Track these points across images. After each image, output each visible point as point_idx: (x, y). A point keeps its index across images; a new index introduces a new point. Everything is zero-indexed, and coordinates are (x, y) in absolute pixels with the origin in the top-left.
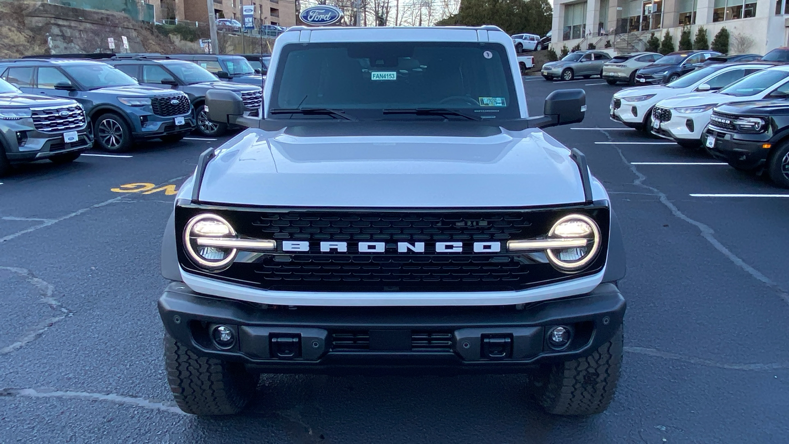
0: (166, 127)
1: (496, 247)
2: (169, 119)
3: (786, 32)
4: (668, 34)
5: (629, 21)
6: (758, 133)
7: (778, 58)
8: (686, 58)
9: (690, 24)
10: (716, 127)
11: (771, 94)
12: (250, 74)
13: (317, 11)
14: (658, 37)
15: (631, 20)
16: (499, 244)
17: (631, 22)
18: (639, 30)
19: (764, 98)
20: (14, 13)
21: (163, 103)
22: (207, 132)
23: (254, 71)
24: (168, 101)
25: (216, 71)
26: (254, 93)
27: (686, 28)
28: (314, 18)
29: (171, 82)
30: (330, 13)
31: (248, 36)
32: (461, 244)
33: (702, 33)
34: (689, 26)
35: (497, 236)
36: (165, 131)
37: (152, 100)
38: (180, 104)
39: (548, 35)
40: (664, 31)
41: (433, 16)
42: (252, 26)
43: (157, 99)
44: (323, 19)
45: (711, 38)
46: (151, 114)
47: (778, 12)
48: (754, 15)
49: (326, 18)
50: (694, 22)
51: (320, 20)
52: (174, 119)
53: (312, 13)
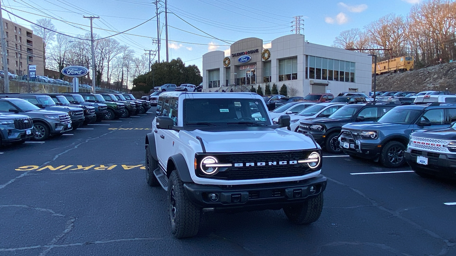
0: (21, 136)
1: (296, 162)
2: (23, 131)
3: (311, 86)
4: (259, 86)
5: (240, 79)
6: (320, 131)
7: (310, 98)
8: (271, 98)
9: (268, 82)
10: (301, 129)
11: (319, 115)
12: (54, 105)
13: (73, 69)
14: (255, 88)
15: (241, 79)
16: (296, 161)
17: (241, 80)
18: (245, 84)
19: (316, 117)
21: (20, 122)
22: (37, 138)
23: (55, 103)
24: (23, 121)
25: (36, 104)
26: (65, 116)
27: (267, 84)
28: (71, 73)
29: (15, 110)
30: (81, 70)
31: (17, 81)
32: (286, 162)
33: (275, 86)
34: (268, 83)
35: (296, 159)
36: (21, 138)
37: (14, 121)
38: (28, 122)
39: (200, 85)
40: (258, 85)
41: (130, 72)
42: (35, 77)
43: (17, 120)
45: (279, 89)
46: (13, 129)
47: (307, 77)
48: (297, 79)
49: (79, 73)
50: (271, 81)
51: (75, 74)
52: (26, 131)
53: (70, 70)
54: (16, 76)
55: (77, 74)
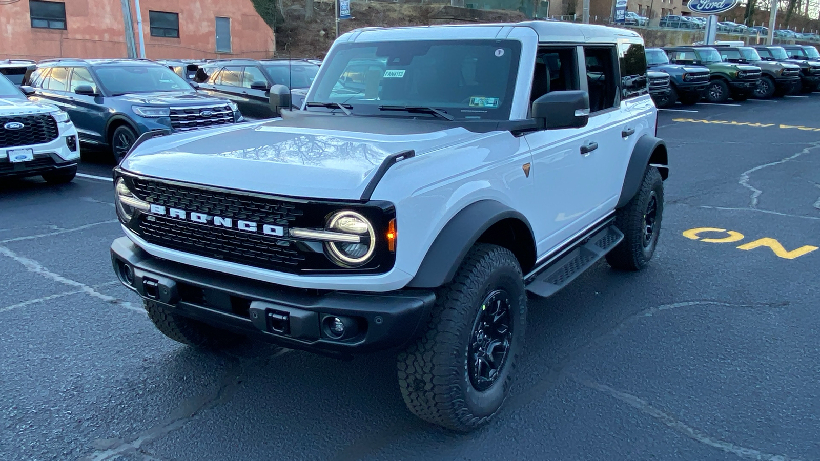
20: (421, 16)
28: (704, 6)
32: (255, 225)
42: (623, 19)
44: (716, 7)
49: (719, 5)
51: (711, 8)
54: (645, 20)
55: (715, 8)
